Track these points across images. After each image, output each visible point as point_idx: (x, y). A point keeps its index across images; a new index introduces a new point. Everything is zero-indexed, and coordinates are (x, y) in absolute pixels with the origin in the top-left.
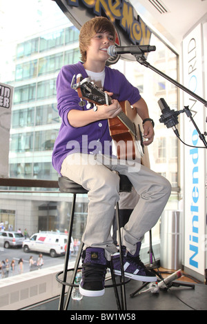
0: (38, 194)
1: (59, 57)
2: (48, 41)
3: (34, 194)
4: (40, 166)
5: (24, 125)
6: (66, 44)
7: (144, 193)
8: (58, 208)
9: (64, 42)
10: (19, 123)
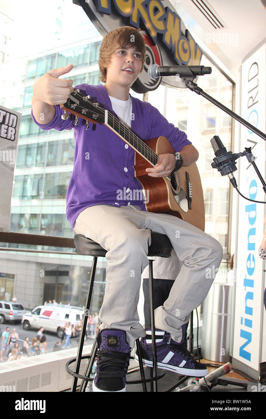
0: (46, 255)
1: (80, 79)
2: (68, 58)
3: (40, 255)
4: (49, 217)
5: (32, 165)
6: (90, 63)
7: (187, 258)
8: (70, 274)
9: (88, 61)
10: (26, 162)
